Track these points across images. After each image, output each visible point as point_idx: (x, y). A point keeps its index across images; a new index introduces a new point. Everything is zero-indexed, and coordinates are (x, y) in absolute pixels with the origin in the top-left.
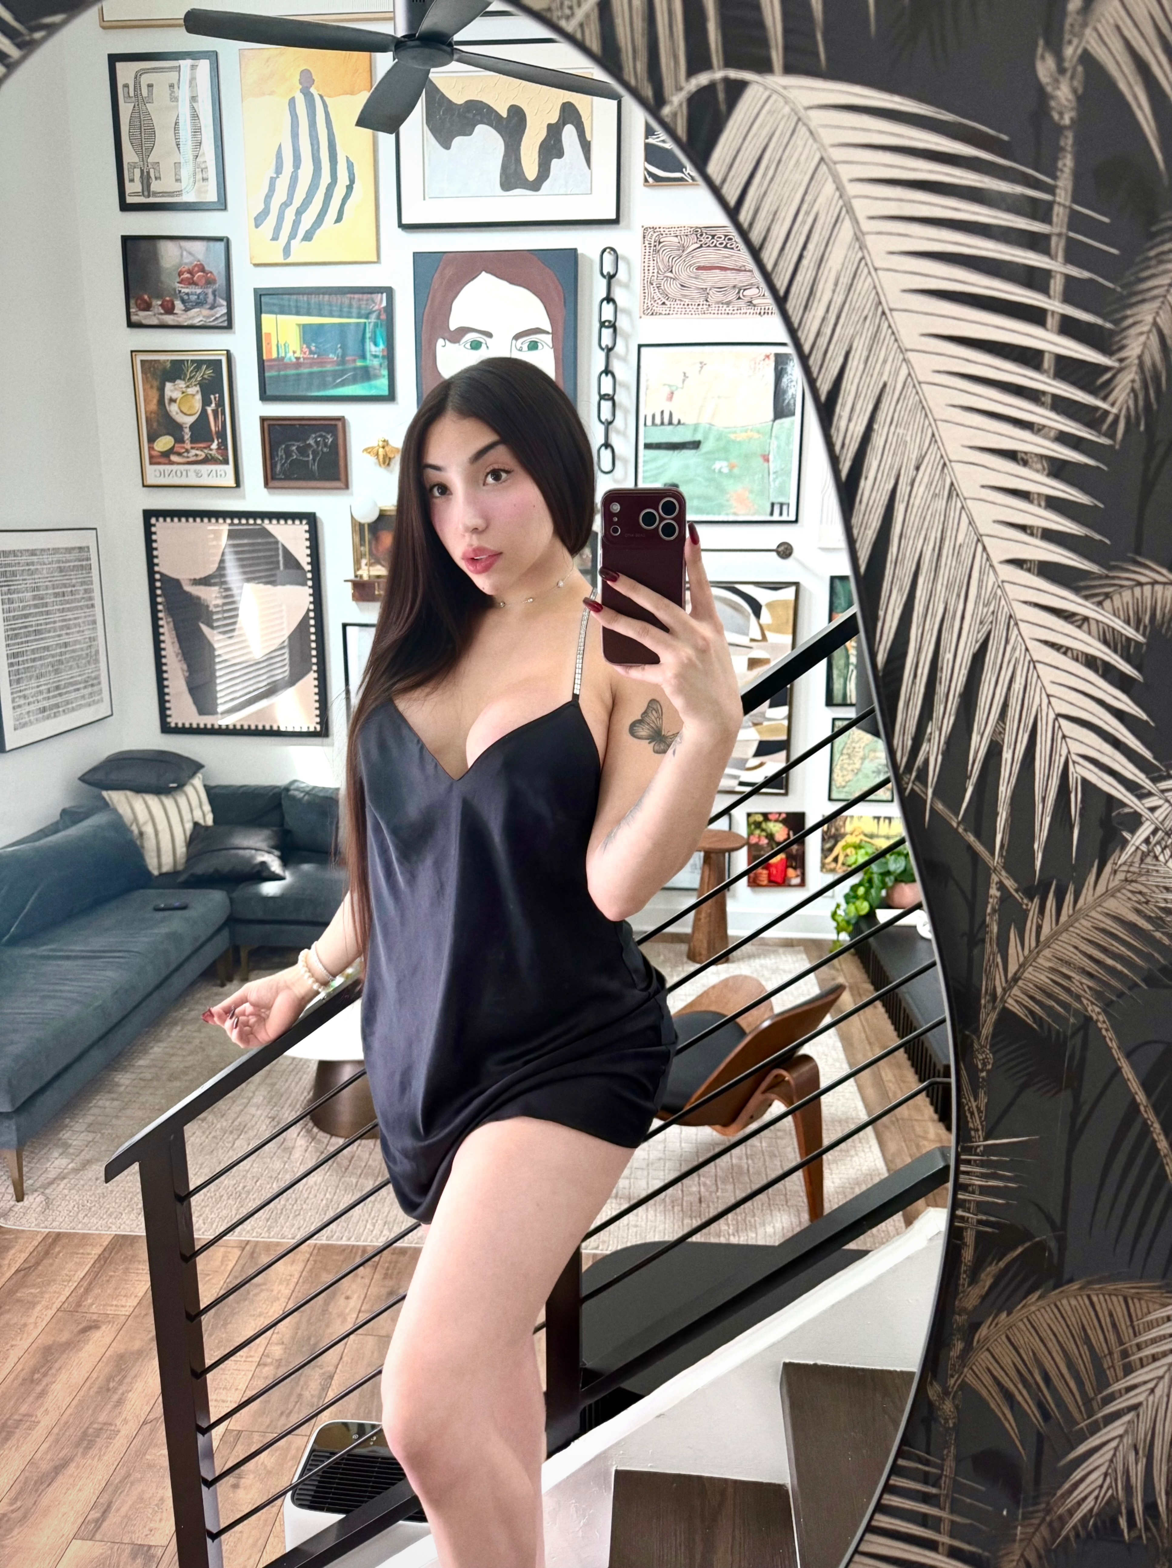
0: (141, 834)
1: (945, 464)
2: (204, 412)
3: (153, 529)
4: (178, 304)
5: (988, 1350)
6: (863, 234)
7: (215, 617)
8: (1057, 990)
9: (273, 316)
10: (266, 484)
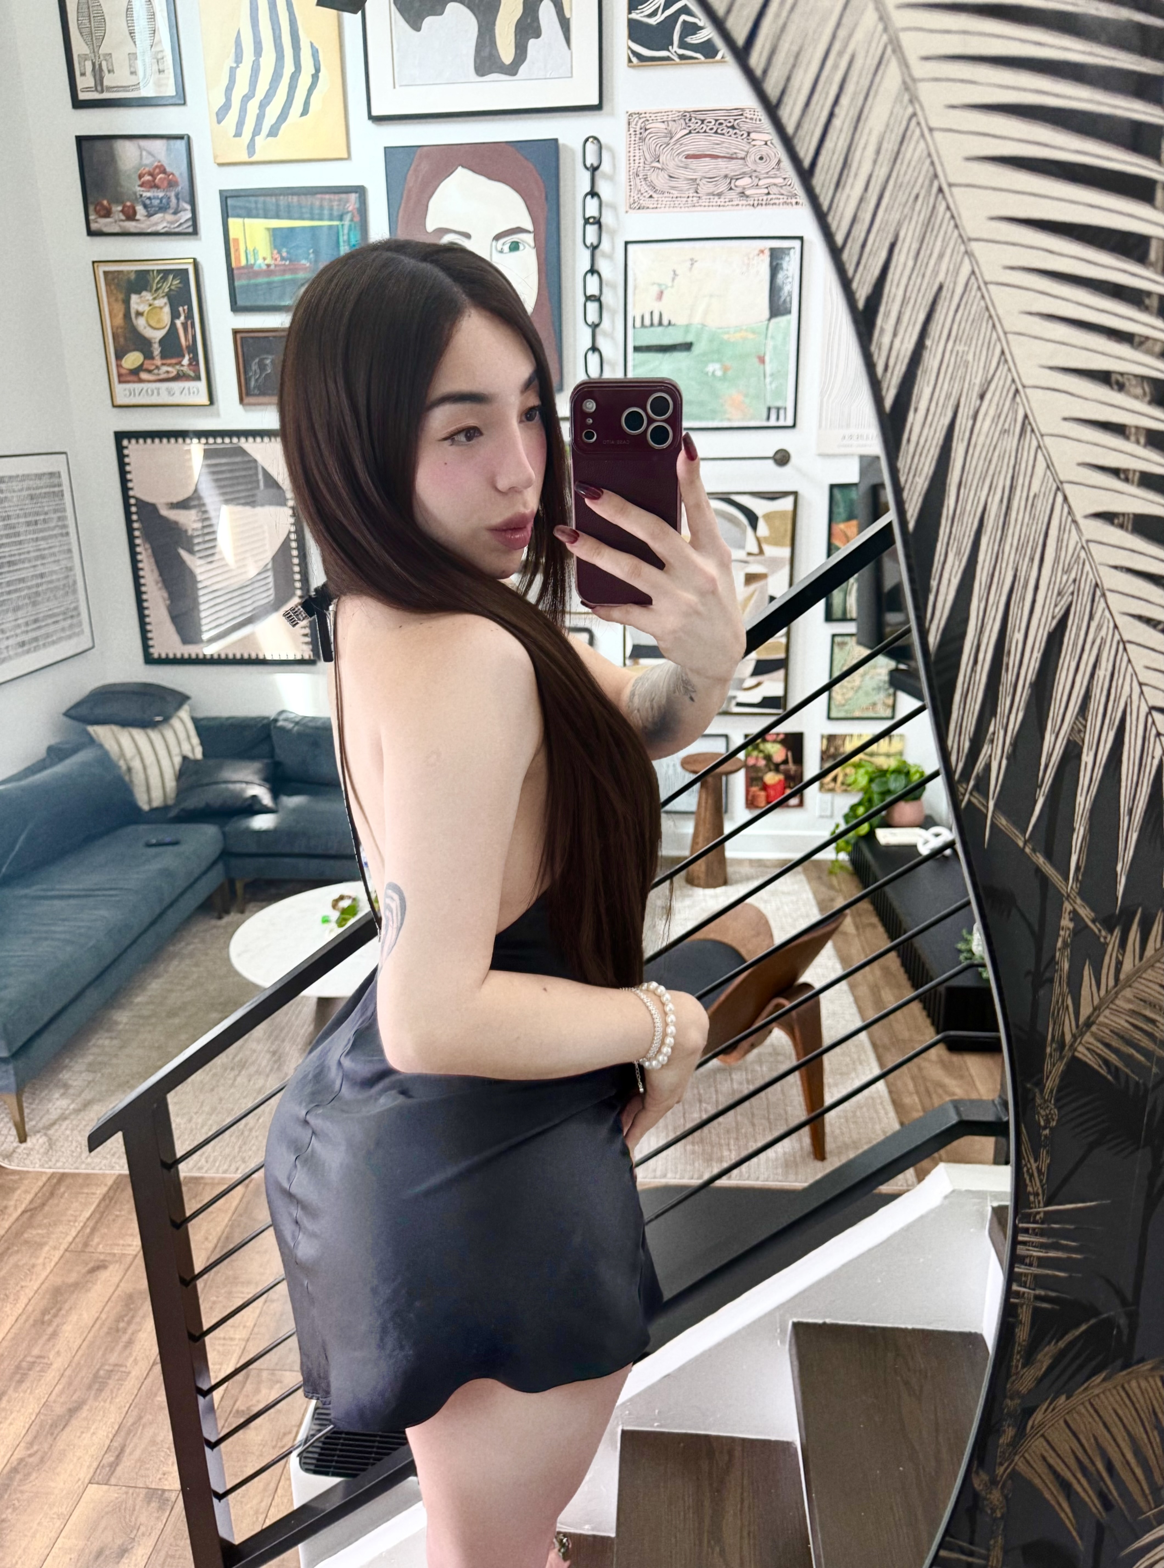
0: (129, 769)
1: (1017, 391)
2: (173, 325)
3: (126, 452)
4: (140, 210)
5: (1043, 1436)
6: (914, 80)
7: (196, 541)
8: (1138, 1035)
9: (240, 220)
10: (241, 400)
